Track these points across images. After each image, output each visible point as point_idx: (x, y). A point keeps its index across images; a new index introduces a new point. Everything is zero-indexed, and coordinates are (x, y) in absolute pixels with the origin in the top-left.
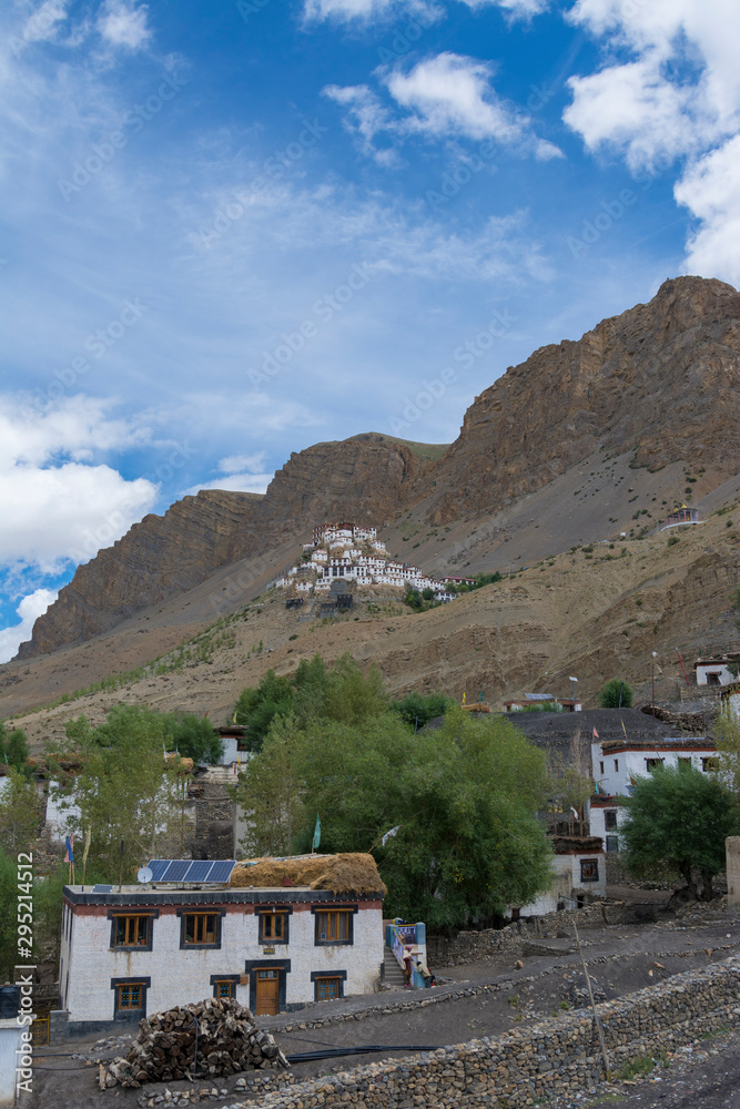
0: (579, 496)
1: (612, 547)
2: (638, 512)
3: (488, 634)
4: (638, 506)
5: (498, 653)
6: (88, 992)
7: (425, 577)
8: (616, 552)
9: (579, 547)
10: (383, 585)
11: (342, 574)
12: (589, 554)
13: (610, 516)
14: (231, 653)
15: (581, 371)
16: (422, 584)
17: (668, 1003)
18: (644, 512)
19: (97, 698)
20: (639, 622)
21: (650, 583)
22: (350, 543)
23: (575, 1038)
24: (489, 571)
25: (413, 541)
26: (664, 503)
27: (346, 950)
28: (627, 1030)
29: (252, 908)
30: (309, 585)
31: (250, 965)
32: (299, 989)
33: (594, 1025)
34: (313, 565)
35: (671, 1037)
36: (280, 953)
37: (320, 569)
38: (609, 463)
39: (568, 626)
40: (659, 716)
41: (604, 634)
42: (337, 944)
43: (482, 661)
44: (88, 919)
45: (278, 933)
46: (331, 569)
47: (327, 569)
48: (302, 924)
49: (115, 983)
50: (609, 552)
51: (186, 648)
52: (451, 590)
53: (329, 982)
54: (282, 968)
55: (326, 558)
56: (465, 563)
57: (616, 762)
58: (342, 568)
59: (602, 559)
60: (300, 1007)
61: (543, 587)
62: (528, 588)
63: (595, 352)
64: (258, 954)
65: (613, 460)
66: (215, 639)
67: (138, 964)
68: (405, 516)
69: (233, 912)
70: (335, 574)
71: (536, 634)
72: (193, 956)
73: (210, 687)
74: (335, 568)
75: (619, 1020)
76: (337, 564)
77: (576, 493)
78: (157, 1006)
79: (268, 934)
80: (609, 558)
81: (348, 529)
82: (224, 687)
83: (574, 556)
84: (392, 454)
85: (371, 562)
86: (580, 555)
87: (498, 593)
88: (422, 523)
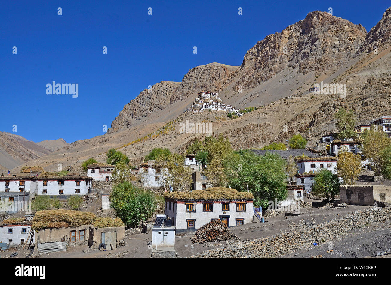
0: (281, 82)
1: (292, 99)
2: (299, 87)
3: (255, 126)
4: (299, 85)
5: (258, 132)
6: (181, 222)
7: (233, 108)
8: (293, 100)
9: (282, 99)
10: (220, 111)
11: (207, 107)
12: (285, 101)
13: (290, 89)
14: (174, 132)
15: (281, 43)
16: (232, 110)
17: (332, 226)
18: (301, 87)
19: (135, 145)
20: (302, 122)
21: (305, 111)
22: (210, 98)
23: (310, 233)
24: (253, 106)
25: (228, 97)
26: (308, 84)
27: (244, 213)
28: (322, 232)
29: (220, 202)
30: (197, 111)
31: (220, 216)
32: (233, 222)
33: (314, 230)
34: (198, 104)
35: (333, 234)
36: (227, 213)
37: (200, 106)
38: (290, 72)
39: (280, 124)
40: (313, 152)
41: (291, 126)
42: (242, 211)
43: (254, 134)
44: (180, 204)
45: (227, 209)
46: (204, 106)
47: (203, 106)
48: (233, 206)
49: (187, 220)
50: (292, 101)
51: (160, 130)
52: (241, 112)
53: (240, 221)
54: (228, 217)
55: (202, 102)
56: (245, 104)
57: (301, 165)
58: (207, 106)
59: (290, 103)
60: (233, 227)
61: (272, 112)
62: (267, 112)
63: (286, 36)
64: (222, 213)
65: (291, 71)
66: (169, 127)
67: (193, 216)
68: (225, 88)
69: (215, 203)
70: (205, 107)
71: (269, 126)
72: (206, 214)
73: (169, 142)
74: (205, 106)
75: (320, 229)
76: (206, 104)
77: (280, 81)
78: (198, 226)
79: (224, 209)
80: (292, 103)
81: (209, 93)
82: (174, 142)
83: (280, 102)
84: (221, 69)
85: (216, 103)
86: (282, 101)
87: (258, 114)
88: (231, 91)
